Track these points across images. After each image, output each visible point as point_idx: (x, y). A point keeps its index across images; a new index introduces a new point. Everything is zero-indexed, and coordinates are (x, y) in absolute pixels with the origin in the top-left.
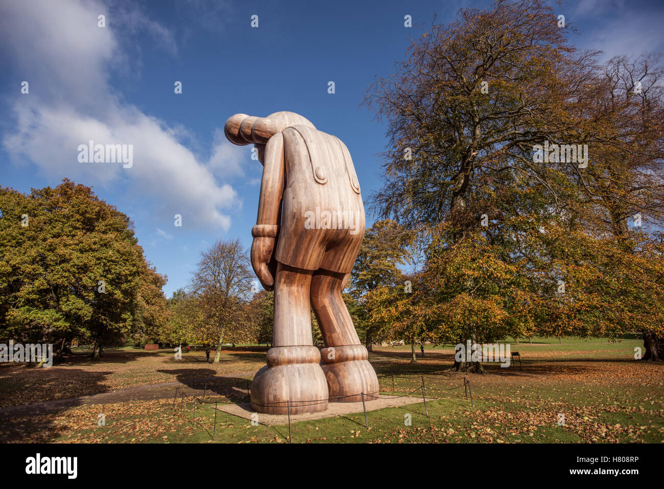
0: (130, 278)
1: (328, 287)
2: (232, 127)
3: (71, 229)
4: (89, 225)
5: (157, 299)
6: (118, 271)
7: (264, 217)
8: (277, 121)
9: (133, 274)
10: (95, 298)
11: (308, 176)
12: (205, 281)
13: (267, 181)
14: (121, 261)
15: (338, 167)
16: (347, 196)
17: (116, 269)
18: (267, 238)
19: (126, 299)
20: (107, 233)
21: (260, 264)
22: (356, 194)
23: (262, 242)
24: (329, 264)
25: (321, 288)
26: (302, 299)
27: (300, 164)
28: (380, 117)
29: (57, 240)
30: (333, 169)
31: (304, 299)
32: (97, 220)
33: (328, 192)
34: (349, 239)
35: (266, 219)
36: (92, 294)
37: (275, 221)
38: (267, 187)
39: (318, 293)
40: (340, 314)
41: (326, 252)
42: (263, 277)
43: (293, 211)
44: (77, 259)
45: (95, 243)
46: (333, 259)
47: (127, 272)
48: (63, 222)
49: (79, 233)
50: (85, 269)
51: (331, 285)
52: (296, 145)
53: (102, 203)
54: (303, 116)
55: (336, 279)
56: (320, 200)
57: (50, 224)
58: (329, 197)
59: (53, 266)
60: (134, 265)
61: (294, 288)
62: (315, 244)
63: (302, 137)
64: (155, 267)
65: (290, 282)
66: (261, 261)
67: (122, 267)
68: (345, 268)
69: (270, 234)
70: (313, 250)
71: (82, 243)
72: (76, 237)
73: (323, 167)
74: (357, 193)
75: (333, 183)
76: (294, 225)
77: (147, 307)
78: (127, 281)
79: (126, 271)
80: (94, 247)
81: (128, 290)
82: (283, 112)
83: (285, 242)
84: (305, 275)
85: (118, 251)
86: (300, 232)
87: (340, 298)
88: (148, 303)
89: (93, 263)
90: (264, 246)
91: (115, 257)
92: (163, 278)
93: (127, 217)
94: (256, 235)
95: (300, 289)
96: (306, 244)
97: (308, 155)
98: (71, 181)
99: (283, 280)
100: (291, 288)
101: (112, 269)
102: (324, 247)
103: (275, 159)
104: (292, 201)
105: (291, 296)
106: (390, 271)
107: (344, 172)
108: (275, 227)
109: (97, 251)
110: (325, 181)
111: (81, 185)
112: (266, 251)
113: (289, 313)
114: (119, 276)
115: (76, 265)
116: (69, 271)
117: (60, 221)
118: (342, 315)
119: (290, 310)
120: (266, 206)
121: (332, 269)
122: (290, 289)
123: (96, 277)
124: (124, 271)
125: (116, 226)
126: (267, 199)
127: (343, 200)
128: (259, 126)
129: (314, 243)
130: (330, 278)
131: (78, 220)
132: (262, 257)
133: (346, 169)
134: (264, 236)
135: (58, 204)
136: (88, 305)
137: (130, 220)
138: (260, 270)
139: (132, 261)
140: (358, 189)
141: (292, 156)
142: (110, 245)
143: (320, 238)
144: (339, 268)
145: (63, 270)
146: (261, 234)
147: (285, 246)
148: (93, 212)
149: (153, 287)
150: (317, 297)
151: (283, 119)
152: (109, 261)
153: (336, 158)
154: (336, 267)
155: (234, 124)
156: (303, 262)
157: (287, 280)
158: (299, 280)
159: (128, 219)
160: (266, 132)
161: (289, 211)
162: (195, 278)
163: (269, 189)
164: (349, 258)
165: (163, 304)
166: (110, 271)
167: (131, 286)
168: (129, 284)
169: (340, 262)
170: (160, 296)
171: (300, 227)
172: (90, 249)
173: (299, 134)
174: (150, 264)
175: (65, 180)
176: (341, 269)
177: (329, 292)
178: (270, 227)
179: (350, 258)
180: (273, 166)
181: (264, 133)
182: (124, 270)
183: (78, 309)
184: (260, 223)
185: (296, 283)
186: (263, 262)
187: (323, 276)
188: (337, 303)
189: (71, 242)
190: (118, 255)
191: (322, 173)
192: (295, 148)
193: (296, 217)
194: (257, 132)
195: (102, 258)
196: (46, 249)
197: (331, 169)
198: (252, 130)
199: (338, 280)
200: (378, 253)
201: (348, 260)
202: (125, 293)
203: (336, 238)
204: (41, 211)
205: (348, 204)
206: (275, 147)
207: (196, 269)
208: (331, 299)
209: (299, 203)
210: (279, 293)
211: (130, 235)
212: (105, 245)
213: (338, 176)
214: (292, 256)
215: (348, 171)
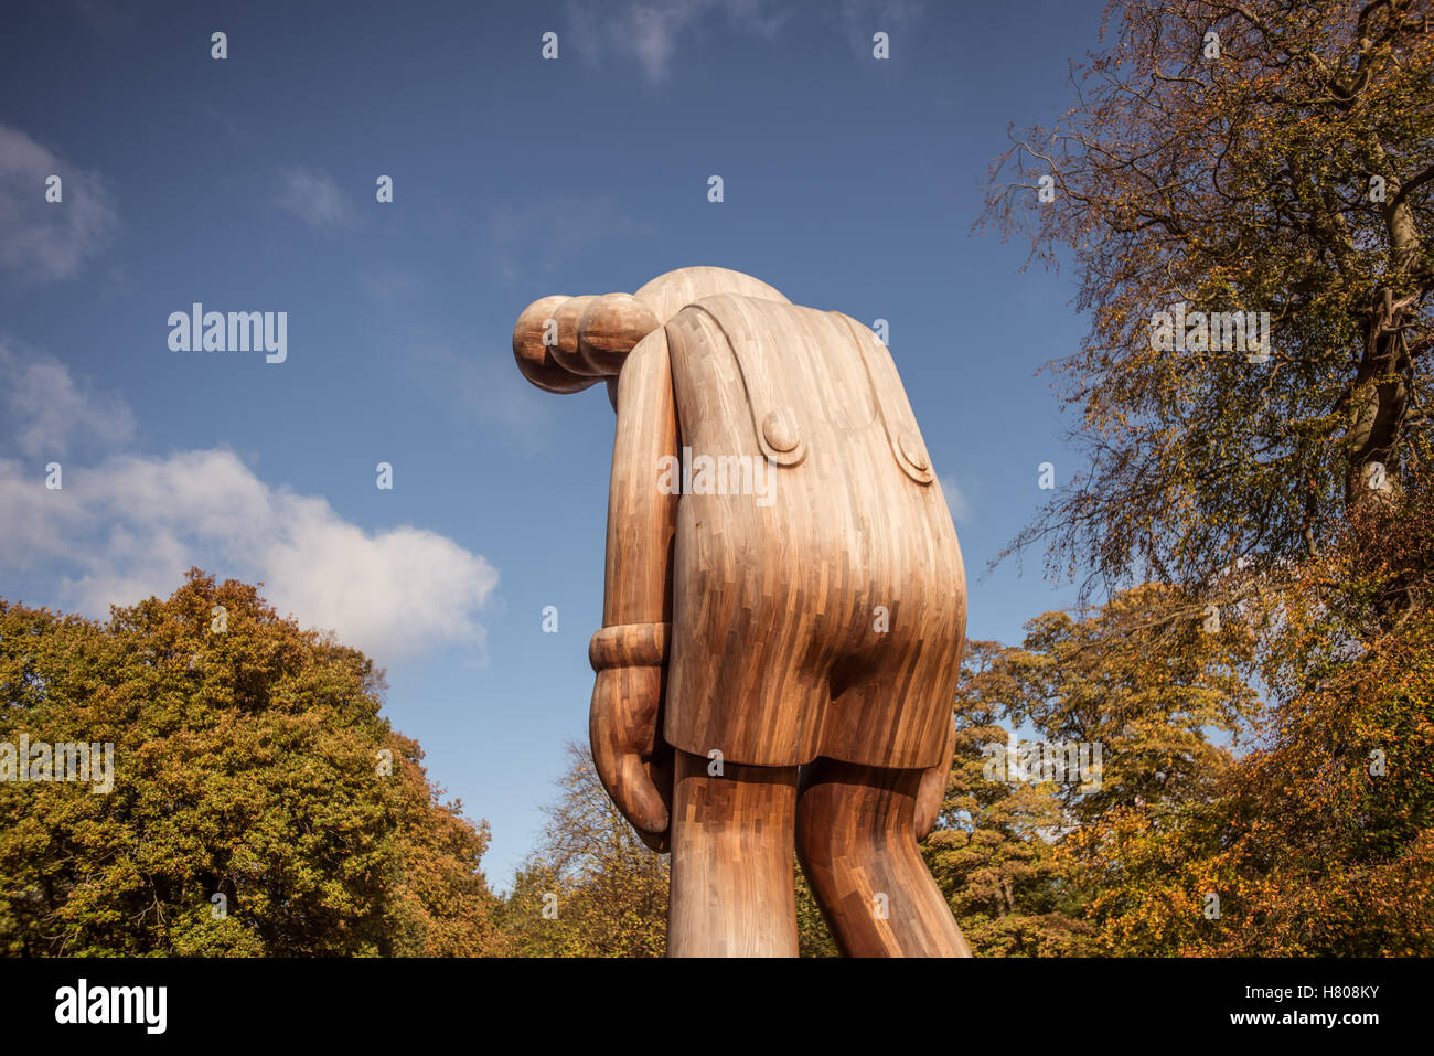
0: (366, 839)
1: (861, 824)
2: (527, 339)
3: (204, 708)
4: (251, 694)
5: (464, 901)
6: (330, 821)
7: (622, 602)
8: (658, 299)
9: (379, 828)
10: (269, 905)
11: (739, 447)
12: (585, 833)
13: (623, 484)
14: (339, 789)
15: (846, 404)
16: (882, 497)
17: (327, 814)
18: (633, 670)
19: (362, 907)
20: (302, 711)
21: (617, 758)
22: (917, 489)
23: (618, 684)
24: (852, 738)
25: (835, 829)
26: (759, 873)
27: (716, 411)
28: (1047, 253)
29: (164, 744)
30: (828, 416)
31: (766, 872)
32: (274, 676)
33: (810, 489)
34: (908, 643)
35: (627, 608)
36: (260, 896)
37: (659, 612)
38: (623, 502)
39: (827, 848)
40: (913, 922)
41: (834, 697)
42: (629, 801)
43: (697, 569)
44: (219, 791)
45: (265, 742)
46: (861, 720)
47: (358, 821)
48: (185, 691)
49: (224, 717)
50: (238, 820)
51: (870, 815)
52: (703, 356)
53: (288, 629)
54: (744, 272)
55: (887, 793)
56: (783, 519)
57: (152, 699)
58: (813, 504)
59: (154, 818)
60: (377, 799)
61: (733, 837)
62: (784, 674)
63: (720, 327)
64: (458, 801)
65: (716, 815)
66: (619, 750)
67: (342, 808)
68: (910, 749)
69: (644, 654)
70: (778, 696)
71: (231, 744)
72: (217, 729)
73: (790, 411)
74: (920, 484)
75: (825, 458)
76: (704, 614)
77: (433, 924)
78: (361, 849)
79: (355, 819)
80: (262, 753)
81: (363, 875)
82: (681, 270)
83: (684, 674)
84: (766, 786)
85: (331, 761)
86: (726, 635)
87: (910, 863)
88: (436, 913)
89: (260, 800)
90: (625, 697)
91: (322, 778)
92: (478, 833)
93: (367, 659)
94: (602, 661)
95: (752, 835)
96: (751, 676)
97: (740, 383)
98: (206, 577)
99: (691, 809)
100: (720, 834)
101: (314, 815)
102: (822, 680)
103: (645, 411)
104: (693, 538)
105: (720, 866)
106: (1188, 757)
107: (870, 420)
108: (658, 630)
109: (271, 764)
110: (798, 454)
111: (234, 582)
112: (634, 714)
113: (713, 929)
114: (334, 835)
115: (214, 811)
116: (195, 830)
117: (177, 689)
118: (924, 928)
119: (713, 919)
120: (624, 565)
121: (865, 759)
122: (716, 838)
123: (268, 843)
124: (348, 819)
125: (329, 689)
126: (625, 542)
127: (866, 512)
128: (597, 320)
129: (778, 670)
130: (861, 789)
131: (224, 682)
132: (621, 735)
133: (877, 409)
134: (624, 664)
135: (173, 641)
136: (250, 932)
137: (376, 666)
138: (620, 779)
139: (370, 787)
140: (922, 470)
141: (693, 394)
142: (307, 745)
143: (796, 652)
144: (889, 751)
145: (181, 830)
146: (615, 659)
147: (684, 689)
148: (262, 657)
149: (450, 860)
150: (827, 864)
151: (678, 289)
152: (304, 792)
153: (838, 377)
154: (875, 747)
155: (532, 330)
156: (749, 739)
157: (705, 809)
158: (746, 806)
159: (369, 664)
160: (618, 335)
161: (687, 570)
162: (555, 825)
163: (631, 510)
164: (919, 712)
165: (482, 911)
166: (310, 823)
167: (371, 862)
168: (364, 857)
169: (887, 729)
170: (475, 887)
171: (723, 617)
172: (254, 759)
173: (709, 322)
174: (438, 793)
175: (192, 575)
176: (897, 754)
177: (869, 846)
178: (640, 631)
179: (925, 713)
180: (638, 433)
181: (612, 340)
182: (349, 816)
183: (221, 945)
184: (610, 622)
185: (737, 815)
186: (629, 752)
187: (836, 786)
188: (902, 881)
189: (202, 745)
190: (331, 773)
191: (783, 432)
192: (699, 367)
193: (709, 586)
194: (592, 340)
195: (286, 785)
196: (139, 770)
197: (820, 415)
198: (579, 336)
199: (896, 798)
200: (1137, 698)
201: (917, 720)
202: (355, 884)
203: (858, 645)
204: (133, 667)
205: (888, 523)
206: (643, 376)
207: (556, 796)
208: (878, 867)
209: (716, 539)
210: (681, 857)
211: (368, 714)
212: (295, 745)
213: (846, 431)
214: (709, 723)
215: (881, 415)
